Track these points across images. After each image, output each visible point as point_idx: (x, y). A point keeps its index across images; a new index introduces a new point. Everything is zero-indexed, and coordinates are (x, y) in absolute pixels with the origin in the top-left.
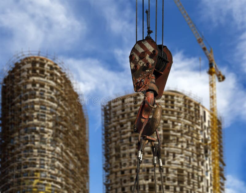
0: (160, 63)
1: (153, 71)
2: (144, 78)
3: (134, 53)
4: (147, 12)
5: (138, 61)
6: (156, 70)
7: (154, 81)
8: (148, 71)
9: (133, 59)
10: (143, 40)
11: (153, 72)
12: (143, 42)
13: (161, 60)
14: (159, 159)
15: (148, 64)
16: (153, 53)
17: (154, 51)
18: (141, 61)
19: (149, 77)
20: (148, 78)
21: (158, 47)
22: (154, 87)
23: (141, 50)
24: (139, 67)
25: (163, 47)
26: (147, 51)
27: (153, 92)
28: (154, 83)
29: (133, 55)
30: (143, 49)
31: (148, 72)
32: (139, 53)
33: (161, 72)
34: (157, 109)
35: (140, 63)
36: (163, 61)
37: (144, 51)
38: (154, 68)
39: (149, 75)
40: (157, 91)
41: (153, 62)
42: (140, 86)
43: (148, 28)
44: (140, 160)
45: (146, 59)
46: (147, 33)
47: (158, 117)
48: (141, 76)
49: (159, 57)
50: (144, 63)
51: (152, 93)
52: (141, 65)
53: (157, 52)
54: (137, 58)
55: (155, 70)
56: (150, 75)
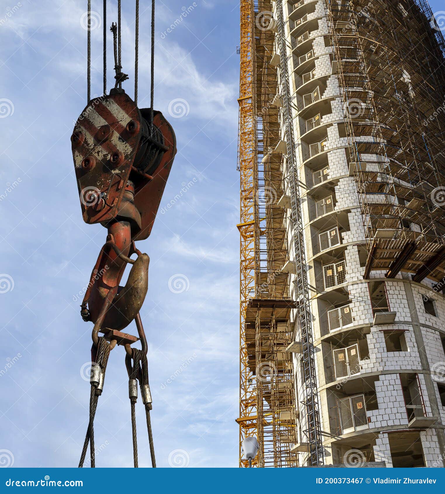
0: (145, 154)
1: (129, 172)
2: (107, 190)
3: (82, 127)
4: (114, 29)
5: (92, 147)
6: (135, 169)
7: (131, 196)
8: (117, 171)
9: (80, 142)
10: (106, 98)
11: (128, 176)
12: (104, 103)
13: (149, 145)
14: (144, 384)
15: (116, 155)
16: (128, 129)
17: (131, 124)
18: (100, 148)
19: (118, 186)
20: (118, 190)
21: (140, 115)
22: (132, 211)
23: (100, 122)
24: (94, 163)
25: (152, 113)
26: (113, 122)
27: (128, 223)
28: (131, 202)
29: (80, 132)
30: (105, 119)
31: (117, 174)
32: (95, 128)
33: (147, 175)
34: (138, 264)
35: (98, 152)
36: (152, 149)
37: (106, 123)
38: (131, 166)
39: (119, 182)
40: (139, 220)
41: (129, 150)
42: (97, 210)
43: (118, 68)
44: (96, 387)
45: (113, 142)
46: (115, 80)
47: (140, 284)
48: (101, 185)
49: (142, 137)
50: (105, 153)
51: (127, 225)
52: (100, 157)
53: (138, 126)
54: (91, 141)
55: (132, 170)
56: (122, 181)
